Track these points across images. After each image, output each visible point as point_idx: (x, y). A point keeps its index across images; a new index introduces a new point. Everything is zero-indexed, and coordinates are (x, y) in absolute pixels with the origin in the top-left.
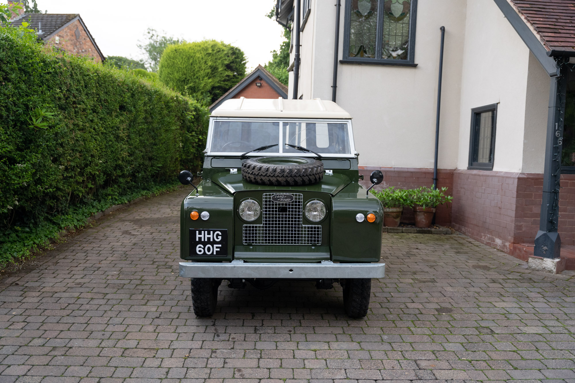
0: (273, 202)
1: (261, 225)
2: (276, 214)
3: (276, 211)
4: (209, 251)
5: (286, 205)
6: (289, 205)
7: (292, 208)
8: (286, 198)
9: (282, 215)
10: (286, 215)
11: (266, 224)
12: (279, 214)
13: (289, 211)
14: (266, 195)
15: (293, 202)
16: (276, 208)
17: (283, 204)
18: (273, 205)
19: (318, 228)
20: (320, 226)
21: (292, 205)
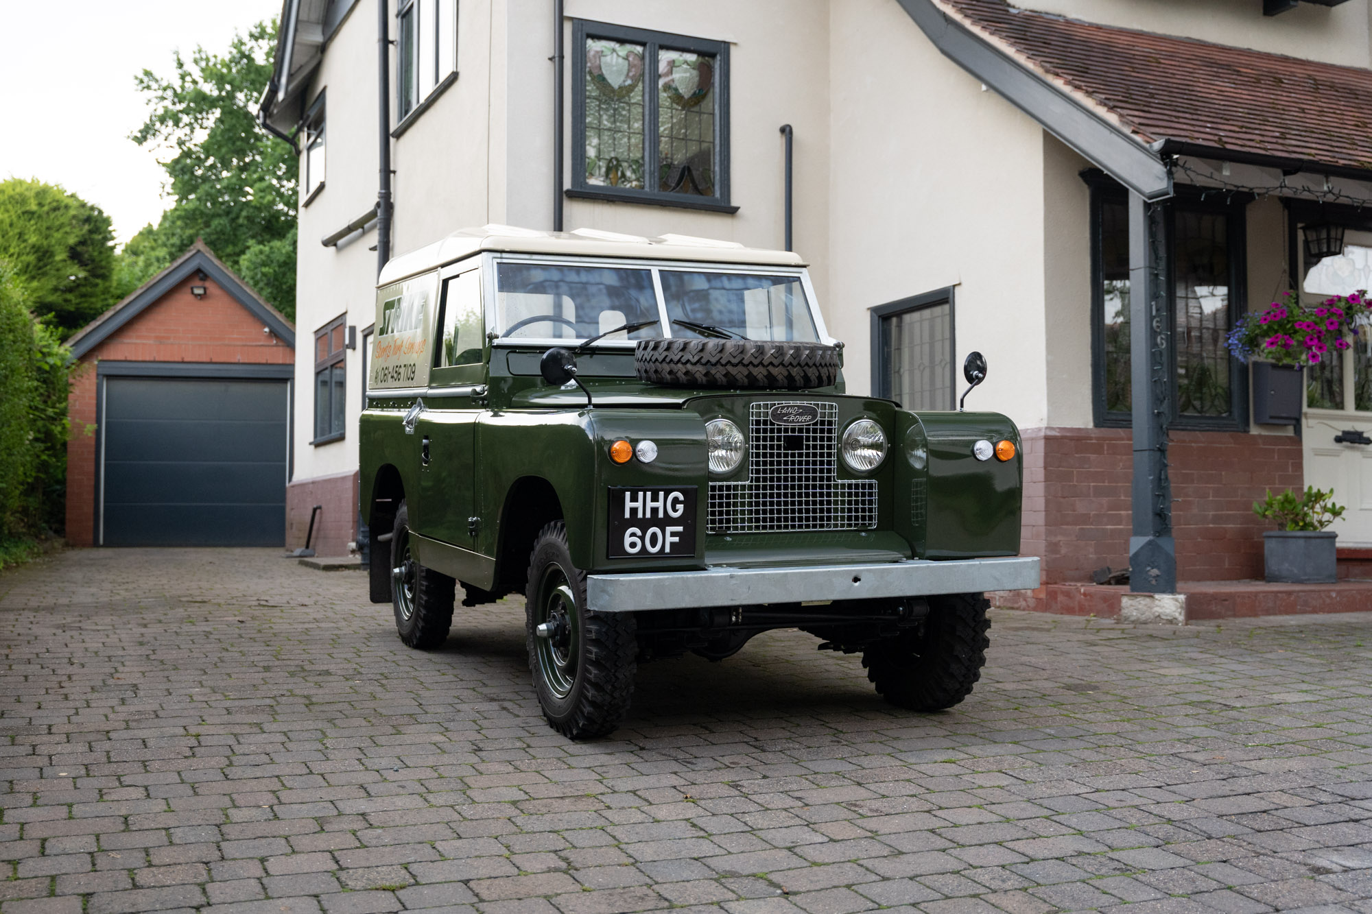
0: (772, 424)
1: (748, 483)
2: (779, 455)
3: (779, 447)
4: (653, 544)
5: (801, 430)
6: (808, 431)
7: (815, 439)
8: (801, 414)
9: (793, 455)
10: (800, 455)
11: (757, 480)
12: (786, 455)
13: (808, 447)
14: (759, 406)
15: (816, 424)
16: (779, 439)
17: (793, 430)
18: (772, 431)
19: (871, 486)
20: (874, 481)
21: (815, 431)
